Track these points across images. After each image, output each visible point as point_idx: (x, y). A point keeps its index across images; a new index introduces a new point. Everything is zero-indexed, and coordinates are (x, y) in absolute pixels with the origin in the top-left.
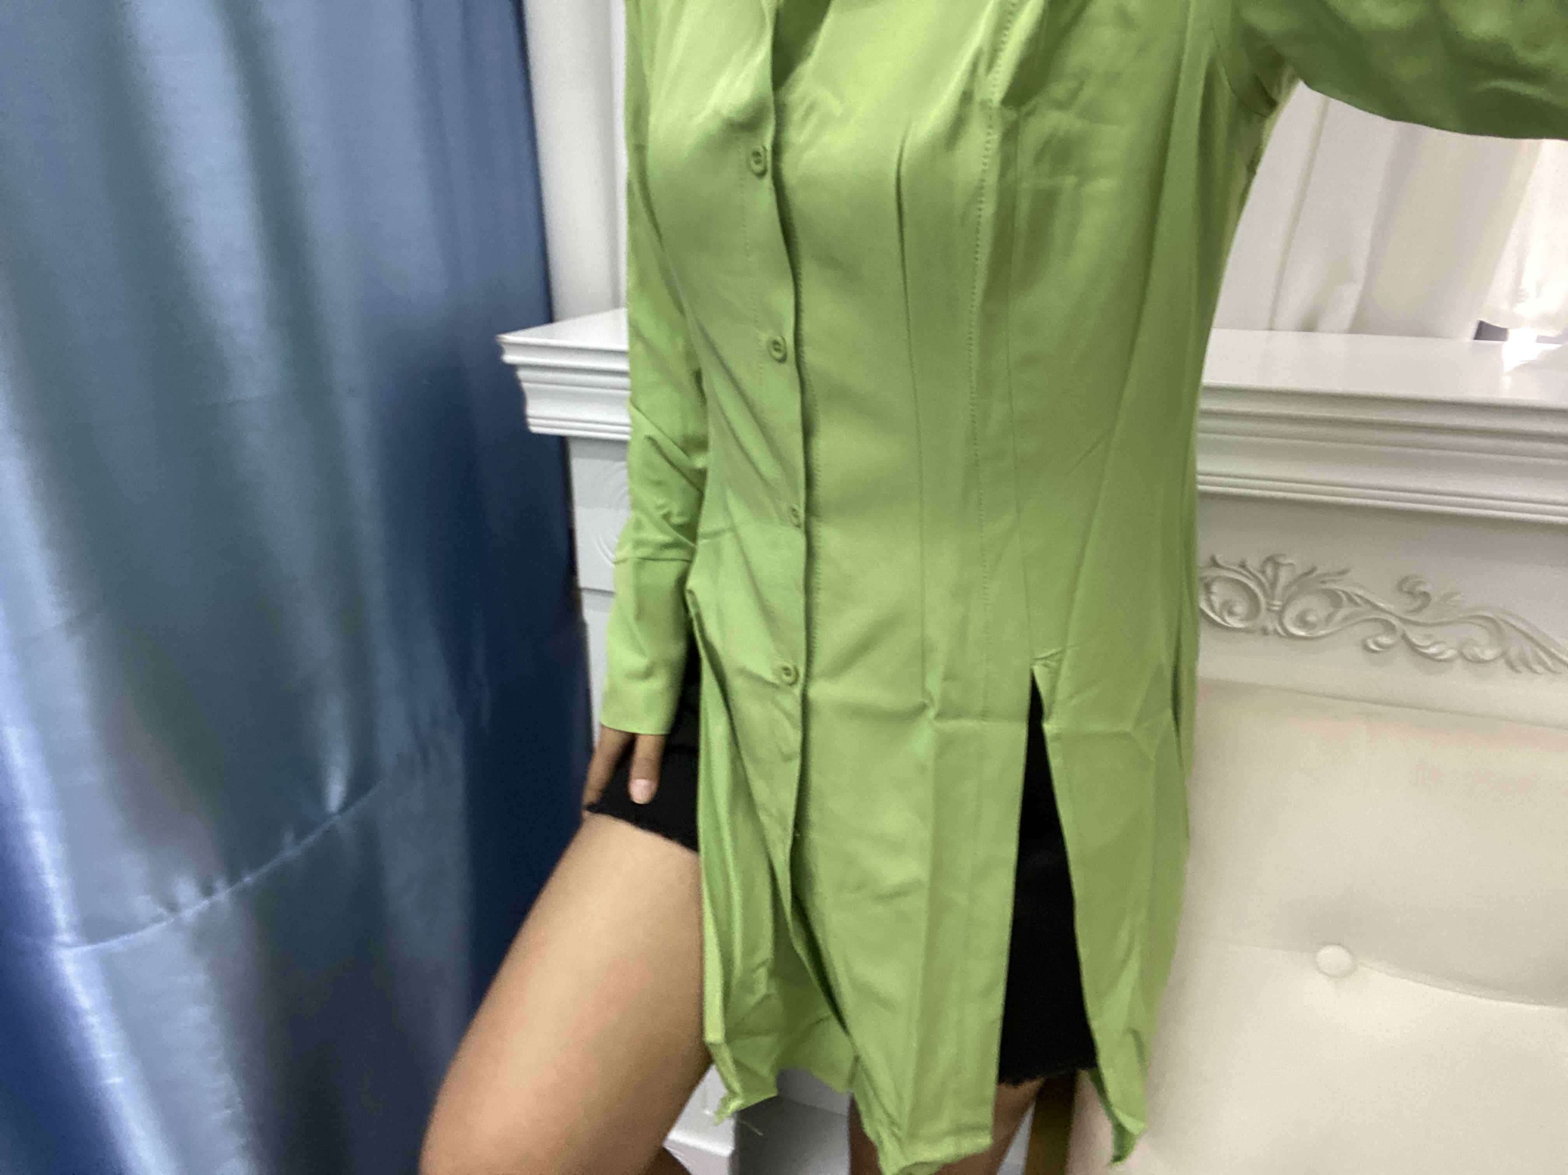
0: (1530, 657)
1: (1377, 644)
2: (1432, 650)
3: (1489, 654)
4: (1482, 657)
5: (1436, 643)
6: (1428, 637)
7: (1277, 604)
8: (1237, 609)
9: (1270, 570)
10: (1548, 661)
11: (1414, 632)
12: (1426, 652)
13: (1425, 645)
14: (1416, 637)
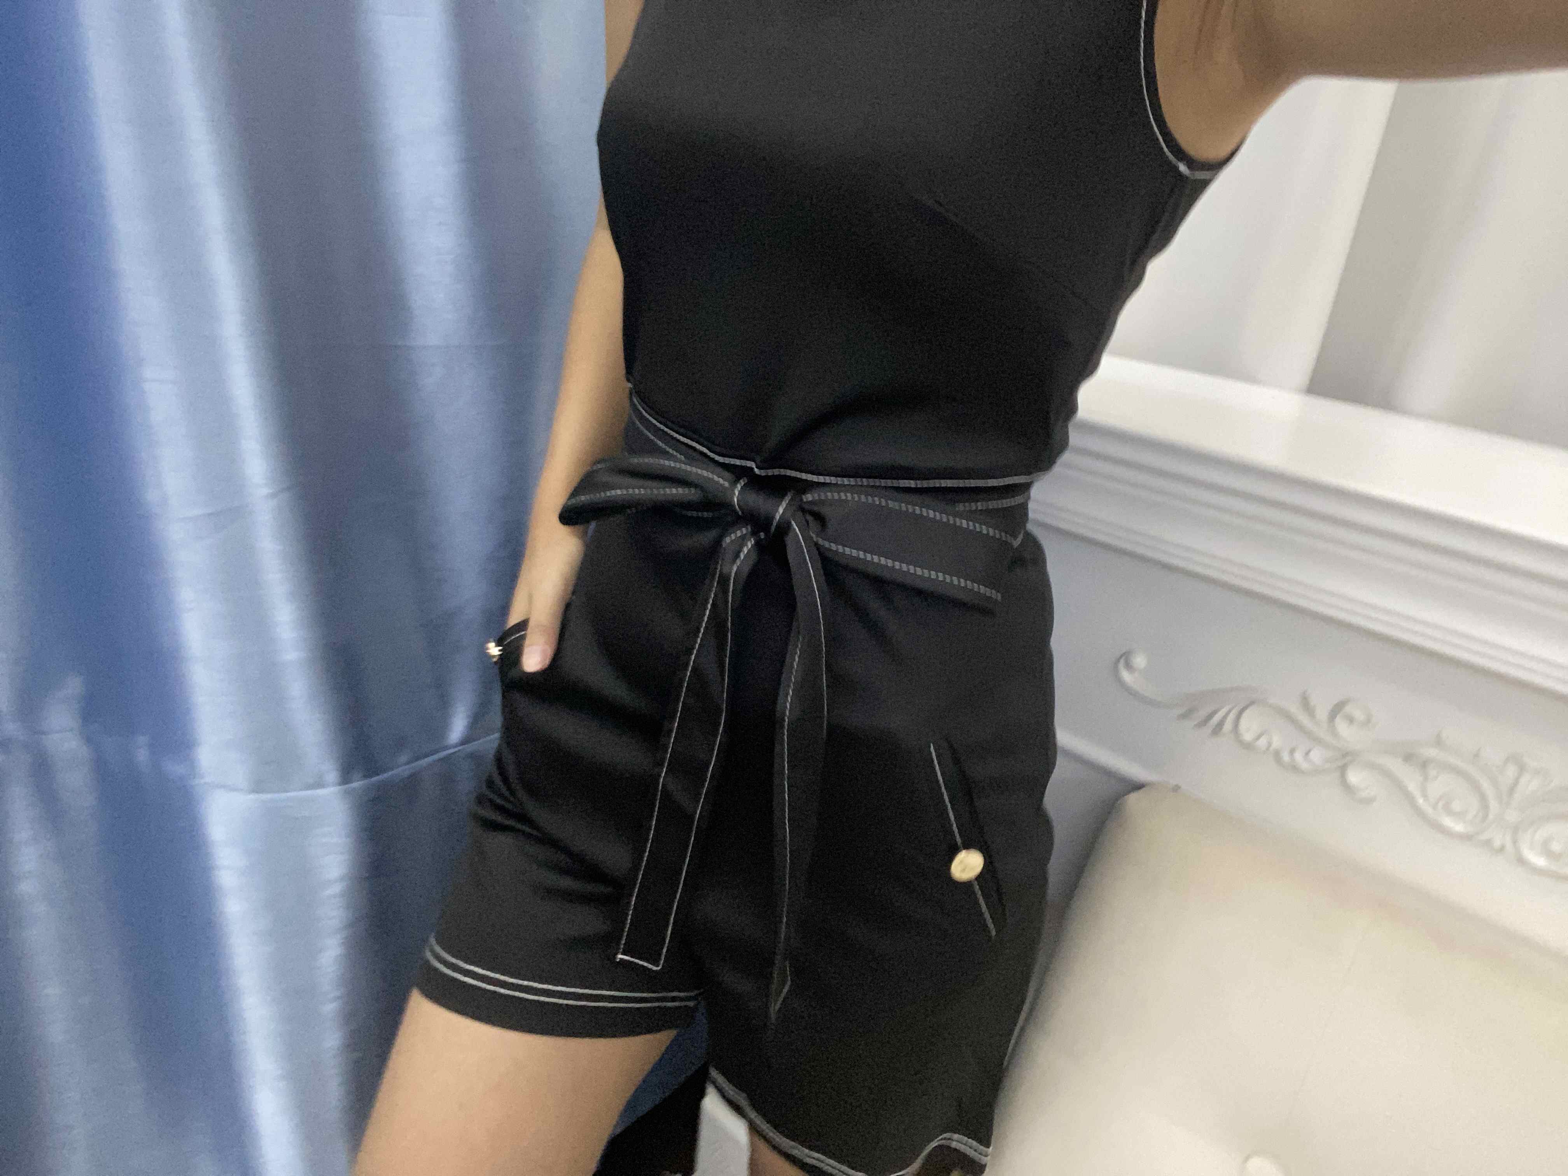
7: (1512, 816)
8: (1456, 806)
9: (1511, 771)
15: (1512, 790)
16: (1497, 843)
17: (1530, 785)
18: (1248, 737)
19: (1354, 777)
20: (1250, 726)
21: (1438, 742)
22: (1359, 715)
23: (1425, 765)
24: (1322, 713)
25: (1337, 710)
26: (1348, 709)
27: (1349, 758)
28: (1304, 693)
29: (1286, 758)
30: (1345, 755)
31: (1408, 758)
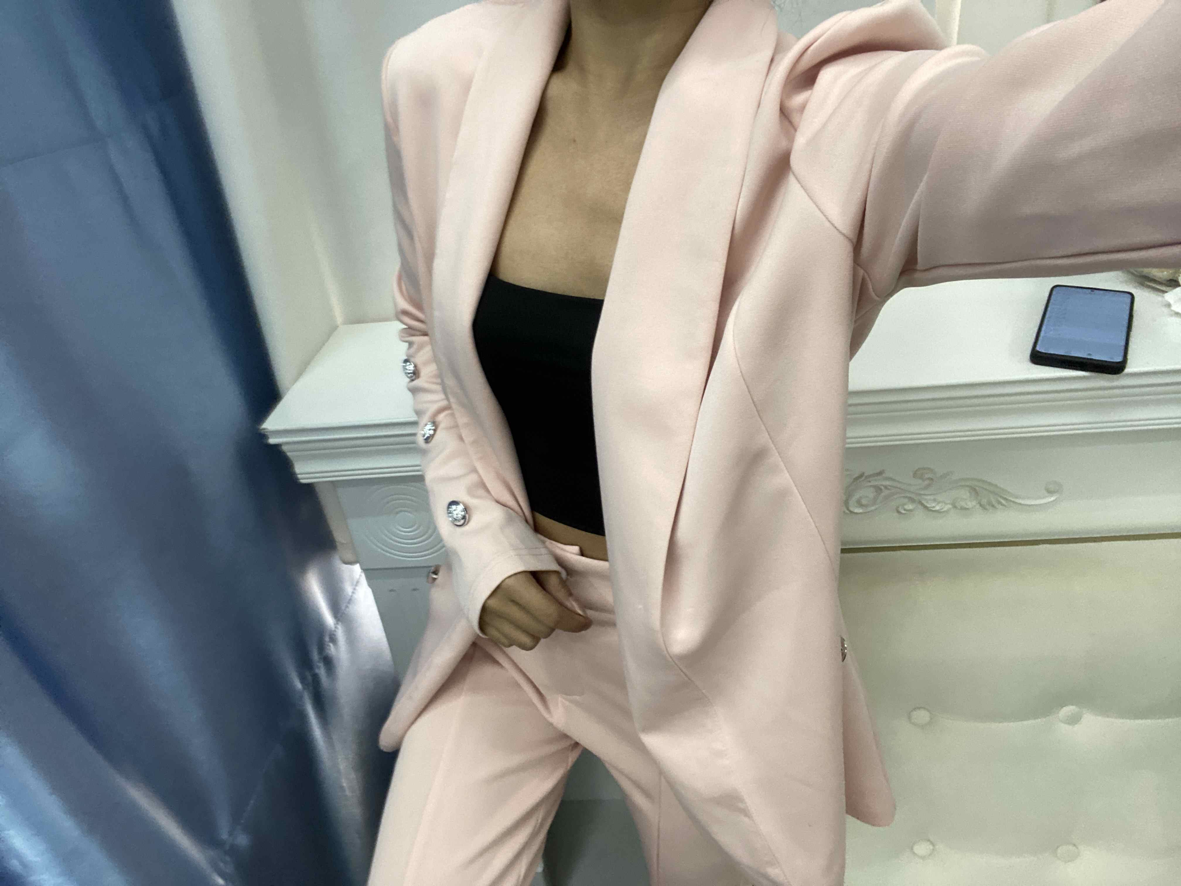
0: (994, 503)
1: (905, 510)
2: (937, 508)
3: (970, 504)
4: (967, 506)
5: (939, 503)
6: (935, 500)
10: (1003, 502)
11: (926, 499)
12: (934, 509)
13: (934, 505)
14: (927, 502)
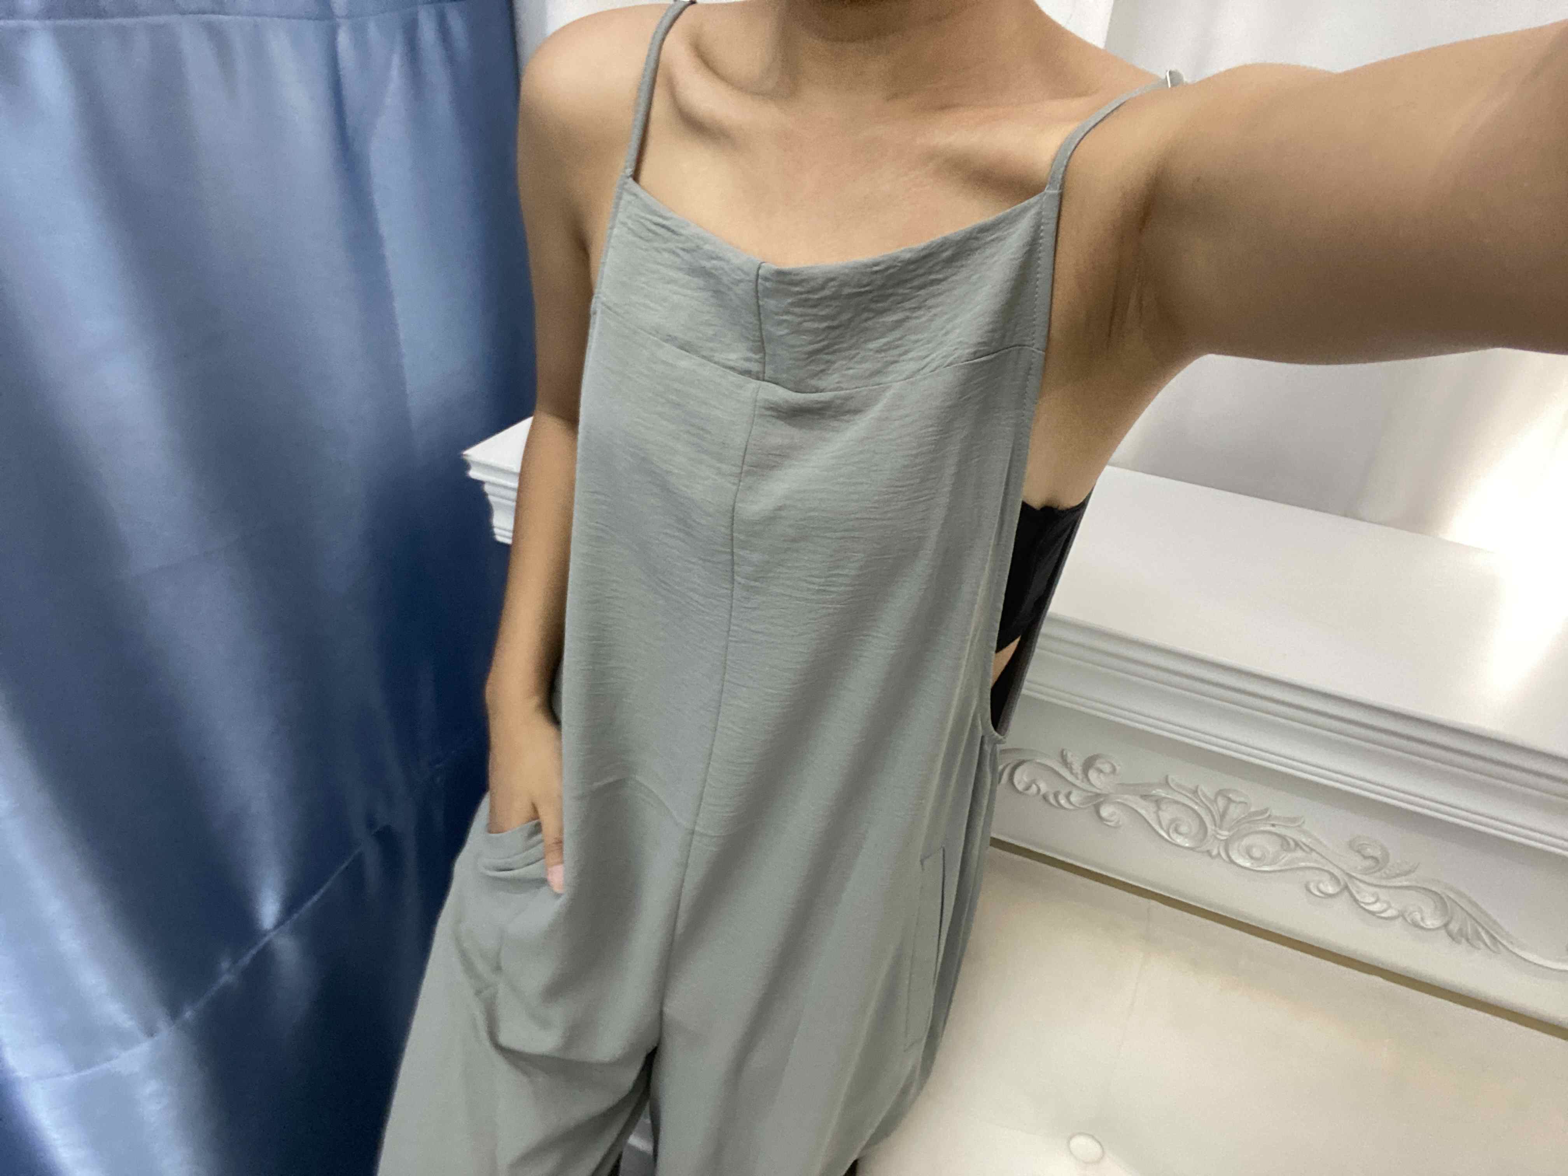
0: (1470, 934)
1: (1320, 890)
2: (1374, 907)
3: (1430, 923)
4: (1422, 924)
5: (1379, 901)
6: (1373, 895)
7: (1224, 834)
8: (1184, 829)
9: (1221, 802)
10: (1487, 940)
11: (1358, 887)
12: (1367, 907)
13: (1367, 901)
14: (1358, 892)
15: (1223, 816)
16: (1215, 852)
17: (1235, 812)
18: (1020, 787)
19: (1105, 812)
20: (1021, 777)
21: (1166, 783)
22: (1107, 768)
23: (1158, 802)
24: (1077, 767)
25: (1088, 764)
26: (1098, 764)
27: (1102, 799)
28: (1062, 752)
29: (1052, 800)
30: (1098, 795)
31: (1145, 797)
